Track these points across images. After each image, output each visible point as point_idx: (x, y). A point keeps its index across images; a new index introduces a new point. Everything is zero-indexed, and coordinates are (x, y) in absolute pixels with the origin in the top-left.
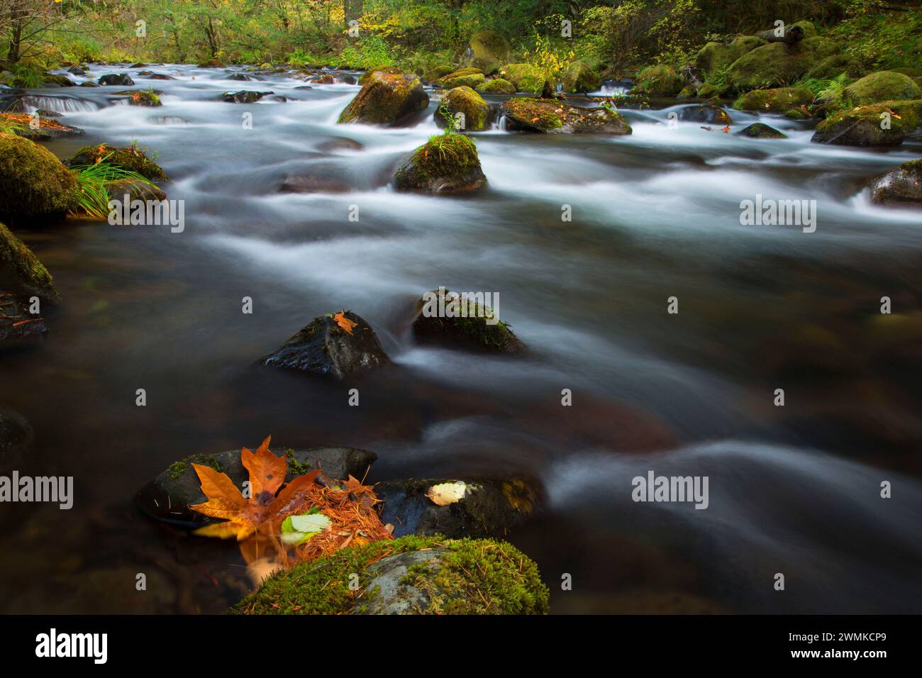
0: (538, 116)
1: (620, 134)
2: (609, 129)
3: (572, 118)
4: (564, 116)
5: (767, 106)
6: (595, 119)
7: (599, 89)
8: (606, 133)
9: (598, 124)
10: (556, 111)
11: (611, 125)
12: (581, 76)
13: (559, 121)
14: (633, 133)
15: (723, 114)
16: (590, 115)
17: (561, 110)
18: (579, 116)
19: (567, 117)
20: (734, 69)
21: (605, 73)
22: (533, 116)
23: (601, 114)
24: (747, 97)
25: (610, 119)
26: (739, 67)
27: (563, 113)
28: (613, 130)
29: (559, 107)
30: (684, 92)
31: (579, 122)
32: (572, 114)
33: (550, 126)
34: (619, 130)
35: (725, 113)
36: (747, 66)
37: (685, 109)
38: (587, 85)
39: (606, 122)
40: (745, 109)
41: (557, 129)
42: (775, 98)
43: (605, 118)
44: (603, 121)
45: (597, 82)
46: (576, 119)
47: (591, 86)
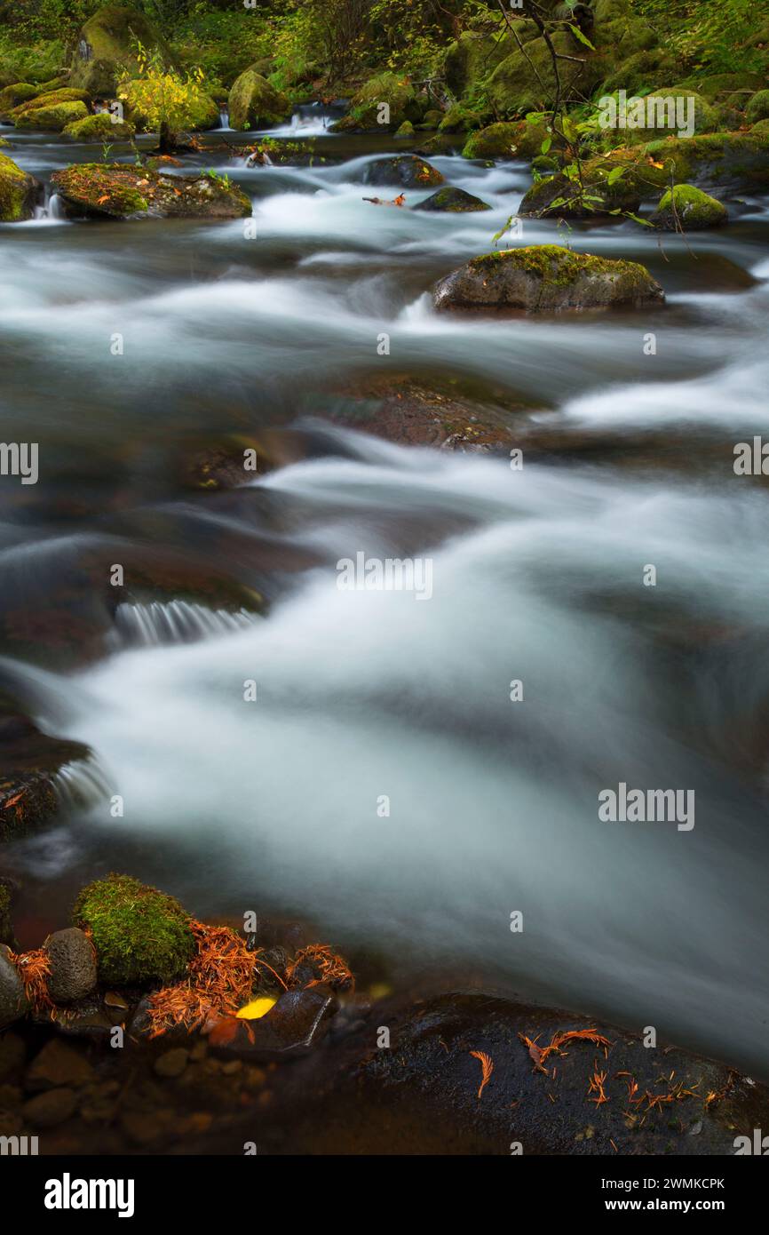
0: (109, 192)
1: (233, 217)
2: (218, 210)
3: (163, 194)
4: (151, 190)
5: (514, 149)
6: (196, 195)
7: (288, 121)
8: (212, 216)
9: (199, 203)
10: (139, 183)
11: (220, 203)
12: (256, 99)
13: (143, 200)
14: (253, 213)
15: (426, 170)
16: (189, 188)
17: (145, 182)
18: (172, 190)
19: (156, 192)
20: (496, 81)
21: (317, 85)
22: (100, 193)
23: (204, 186)
24: (482, 136)
25: (218, 196)
26: (502, 77)
27: (148, 186)
28: (222, 211)
29: (143, 177)
30: (405, 127)
31: (173, 200)
32: (162, 187)
33: (128, 207)
34: (230, 211)
35: (430, 168)
36: (516, 74)
37: (370, 164)
38: (267, 114)
39: (211, 199)
40: (478, 156)
41: (141, 212)
42: (524, 136)
43: (209, 192)
44: (207, 197)
45: (285, 109)
46: (168, 196)
47: (275, 116)
